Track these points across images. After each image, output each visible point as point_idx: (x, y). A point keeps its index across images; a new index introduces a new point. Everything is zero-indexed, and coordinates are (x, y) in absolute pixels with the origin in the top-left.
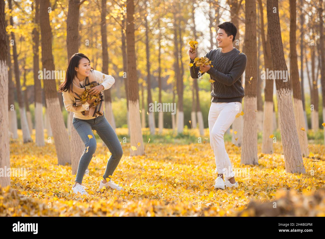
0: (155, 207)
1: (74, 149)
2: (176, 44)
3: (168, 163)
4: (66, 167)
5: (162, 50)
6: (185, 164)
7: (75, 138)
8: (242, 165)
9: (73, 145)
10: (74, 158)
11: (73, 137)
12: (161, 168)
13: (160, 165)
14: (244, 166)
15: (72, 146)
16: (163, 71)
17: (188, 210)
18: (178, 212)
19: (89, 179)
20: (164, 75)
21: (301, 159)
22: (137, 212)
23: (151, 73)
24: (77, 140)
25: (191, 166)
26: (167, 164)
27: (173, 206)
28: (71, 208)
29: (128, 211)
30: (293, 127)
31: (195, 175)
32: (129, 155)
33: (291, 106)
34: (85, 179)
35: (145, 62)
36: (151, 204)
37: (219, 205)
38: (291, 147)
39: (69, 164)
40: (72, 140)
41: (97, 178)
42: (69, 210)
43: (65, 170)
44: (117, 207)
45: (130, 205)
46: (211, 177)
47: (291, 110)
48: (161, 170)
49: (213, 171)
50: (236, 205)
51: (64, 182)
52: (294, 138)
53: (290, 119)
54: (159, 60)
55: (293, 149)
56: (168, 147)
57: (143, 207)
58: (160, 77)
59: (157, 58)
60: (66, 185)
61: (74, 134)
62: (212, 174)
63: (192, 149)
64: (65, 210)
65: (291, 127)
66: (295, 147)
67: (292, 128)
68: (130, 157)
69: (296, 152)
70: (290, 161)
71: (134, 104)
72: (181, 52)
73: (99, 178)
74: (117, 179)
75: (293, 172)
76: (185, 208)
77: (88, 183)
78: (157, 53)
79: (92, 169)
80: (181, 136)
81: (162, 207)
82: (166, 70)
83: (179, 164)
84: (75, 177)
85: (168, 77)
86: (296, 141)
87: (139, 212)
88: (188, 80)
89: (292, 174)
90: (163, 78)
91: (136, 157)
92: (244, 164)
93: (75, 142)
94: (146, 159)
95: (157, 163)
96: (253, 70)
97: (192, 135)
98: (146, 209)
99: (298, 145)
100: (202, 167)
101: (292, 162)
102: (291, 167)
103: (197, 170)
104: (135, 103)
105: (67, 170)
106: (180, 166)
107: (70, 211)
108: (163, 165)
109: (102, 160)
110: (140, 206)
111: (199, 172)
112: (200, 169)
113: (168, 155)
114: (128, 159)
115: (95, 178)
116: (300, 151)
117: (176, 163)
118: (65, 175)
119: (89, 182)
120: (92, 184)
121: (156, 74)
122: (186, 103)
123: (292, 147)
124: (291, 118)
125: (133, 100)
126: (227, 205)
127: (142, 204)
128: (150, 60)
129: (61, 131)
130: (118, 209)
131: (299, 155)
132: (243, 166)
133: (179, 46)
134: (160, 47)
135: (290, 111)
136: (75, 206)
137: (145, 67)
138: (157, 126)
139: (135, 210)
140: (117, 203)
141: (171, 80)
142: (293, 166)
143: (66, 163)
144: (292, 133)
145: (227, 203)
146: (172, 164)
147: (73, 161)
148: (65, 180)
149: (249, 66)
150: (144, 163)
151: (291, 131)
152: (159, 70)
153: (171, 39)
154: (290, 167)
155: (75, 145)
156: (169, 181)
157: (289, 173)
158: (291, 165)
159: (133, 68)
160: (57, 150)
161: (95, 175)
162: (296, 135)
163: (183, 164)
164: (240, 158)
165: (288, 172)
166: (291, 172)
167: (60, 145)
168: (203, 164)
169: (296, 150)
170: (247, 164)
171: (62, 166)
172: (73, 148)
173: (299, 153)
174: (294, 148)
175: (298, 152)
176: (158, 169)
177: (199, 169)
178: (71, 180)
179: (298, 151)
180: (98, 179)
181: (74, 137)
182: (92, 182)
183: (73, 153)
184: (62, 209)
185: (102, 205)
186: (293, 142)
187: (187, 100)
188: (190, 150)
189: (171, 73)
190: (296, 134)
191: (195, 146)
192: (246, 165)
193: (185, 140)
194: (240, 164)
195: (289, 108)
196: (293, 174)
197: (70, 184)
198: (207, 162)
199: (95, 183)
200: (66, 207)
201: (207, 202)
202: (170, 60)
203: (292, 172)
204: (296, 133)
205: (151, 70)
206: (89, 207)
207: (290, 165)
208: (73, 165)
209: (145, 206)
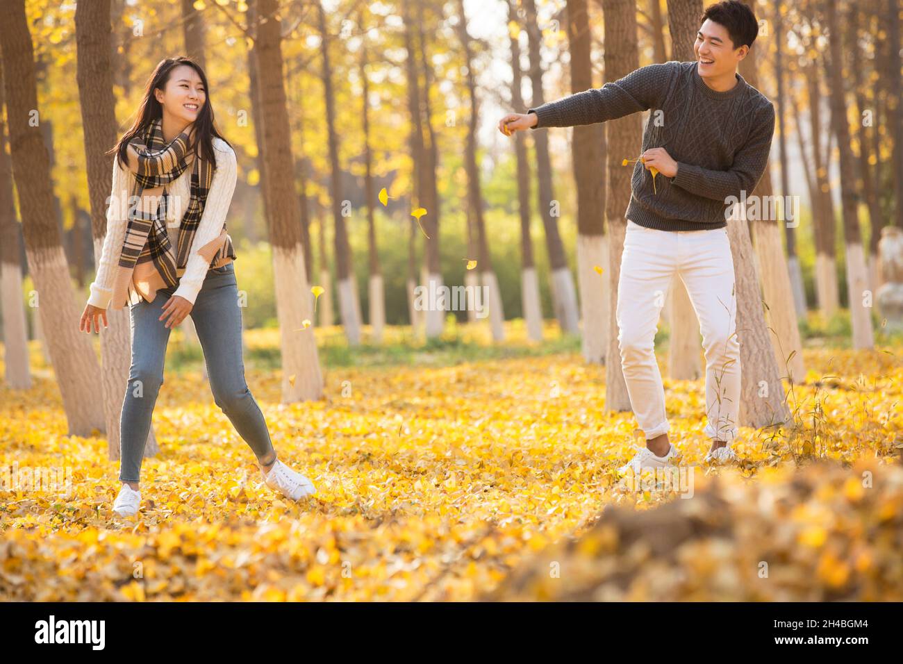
0: (341, 536)
1: (114, 390)
2: (412, 77)
3: (393, 416)
4: (93, 440)
5: (374, 98)
6: (444, 417)
7: (114, 363)
8: (609, 414)
9: (108, 381)
10: (114, 416)
11: (108, 361)
12: (373, 432)
13: (370, 424)
14: (616, 416)
15: (105, 384)
16: (379, 156)
17: (439, 539)
18: (409, 547)
19: (157, 471)
20: (381, 168)
21: (778, 390)
22: (286, 551)
23: (344, 166)
24: (121, 368)
25: (460, 422)
26: (390, 421)
27: (393, 531)
28: (92, 550)
29: (262, 550)
30: (752, 304)
31: (470, 444)
32: (279, 402)
33: (743, 243)
34: (145, 472)
35: (323, 135)
36: (328, 528)
37: (536, 521)
38: (749, 359)
39: (100, 432)
40: (106, 368)
41: (180, 466)
42: (84, 557)
43: (90, 448)
44: (230, 542)
45: (268, 533)
46: (516, 448)
47: (744, 256)
48: (373, 436)
49: (525, 432)
50: (588, 520)
51: (83, 480)
52: (756, 336)
53: (743, 281)
54: (366, 126)
55: (754, 364)
56: (395, 376)
57: (304, 539)
58: (368, 178)
59: (357, 122)
60: (88, 490)
61: (112, 351)
62: (522, 442)
63: (464, 377)
64: (73, 556)
65: (746, 304)
66: (760, 359)
67: (751, 309)
68: (281, 407)
69: (765, 372)
70: (747, 396)
71: (287, 256)
72: (427, 100)
73: (185, 467)
74: (240, 466)
75: (757, 424)
76: (428, 536)
77: (155, 481)
78: (358, 104)
79: (169, 443)
80: (436, 345)
81: (362, 536)
82: (388, 156)
83: (426, 418)
84: (117, 467)
85: (392, 176)
86: (764, 342)
87: (292, 552)
88: (454, 183)
89: (754, 429)
90: (378, 177)
91: (299, 406)
92: (614, 411)
93: (116, 373)
94: (329, 410)
95: (361, 419)
96: (632, 143)
97: (466, 340)
98: (313, 542)
99: (768, 352)
100: (492, 424)
101: (753, 398)
102: (752, 411)
103: (478, 434)
104: (292, 255)
105: (96, 449)
106: (430, 424)
107: (89, 559)
108: (379, 424)
109: (200, 419)
110: (297, 534)
111: (484, 438)
112: (488, 430)
113: (394, 397)
114: (277, 413)
115: (176, 466)
116: (774, 369)
117: (417, 417)
118: (86, 462)
119: (158, 478)
120: (166, 484)
121: (358, 170)
122: (448, 250)
123: (753, 357)
124: (745, 279)
125: (284, 247)
126: (559, 521)
127: (302, 530)
128: (339, 127)
129: (75, 345)
130: (233, 546)
131: (774, 379)
132: (612, 416)
133: (421, 83)
134: (366, 87)
135: (742, 257)
136: (104, 544)
137: (325, 149)
138: (366, 318)
139: (282, 548)
140: (227, 531)
141: (402, 186)
142: (755, 409)
143: (93, 430)
144: (751, 322)
145: (560, 515)
146: (405, 418)
147: (112, 424)
148: (87, 476)
149: (620, 133)
150: (324, 420)
151: (746, 316)
152: (367, 157)
153: (397, 63)
154: (748, 413)
155: (115, 382)
156: (394, 464)
157: (744, 428)
158: (751, 405)
159: (280, 151)
160: (64, 396)
161: (177, 459)
162: (763, 328)
163: (437, 418)
164: (603, 395)
165: (742, 425)
166: (750, 424)
167: (73, 382)
168: (496, 417)
169: (765, 366)
170: (625, 410)
171: (81, 439)
172: (109, 390)
173: (772, 374)
174: (757, 360)
175: (769, 371)
176: (365, 436)
177: (483, 430)
178: (103, 474)
179: (771, 369)
180: (183, 468)
181: (111, 360)
182: (165, 478)
183: (109, 402)
184: (64, 555)
185: (183, 538)
186: (755, 347)
187: (451, 239)
188: (459, 381)
189: (402, 163)
190: (761, 326)
191: (475, 369)
192: (621, 411)
193: (446, 355)
194: (603, 409)
195: (739, 250)
196: (756, 429)
197: (101, 487)
198: (507, 409)
199: (175, 481)
200: (77, 549)
201: (502, 515)
202: (398, 125)
203: (753, 426)
204: (762, 321)
205: (343, 157)
206: (146, 546)
207: (748, 406)
208: (112, 434)
209: (310, 536)
